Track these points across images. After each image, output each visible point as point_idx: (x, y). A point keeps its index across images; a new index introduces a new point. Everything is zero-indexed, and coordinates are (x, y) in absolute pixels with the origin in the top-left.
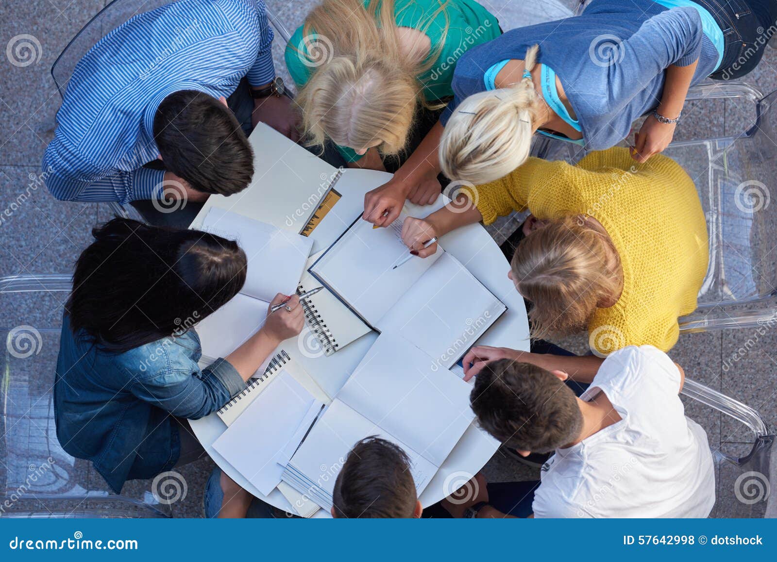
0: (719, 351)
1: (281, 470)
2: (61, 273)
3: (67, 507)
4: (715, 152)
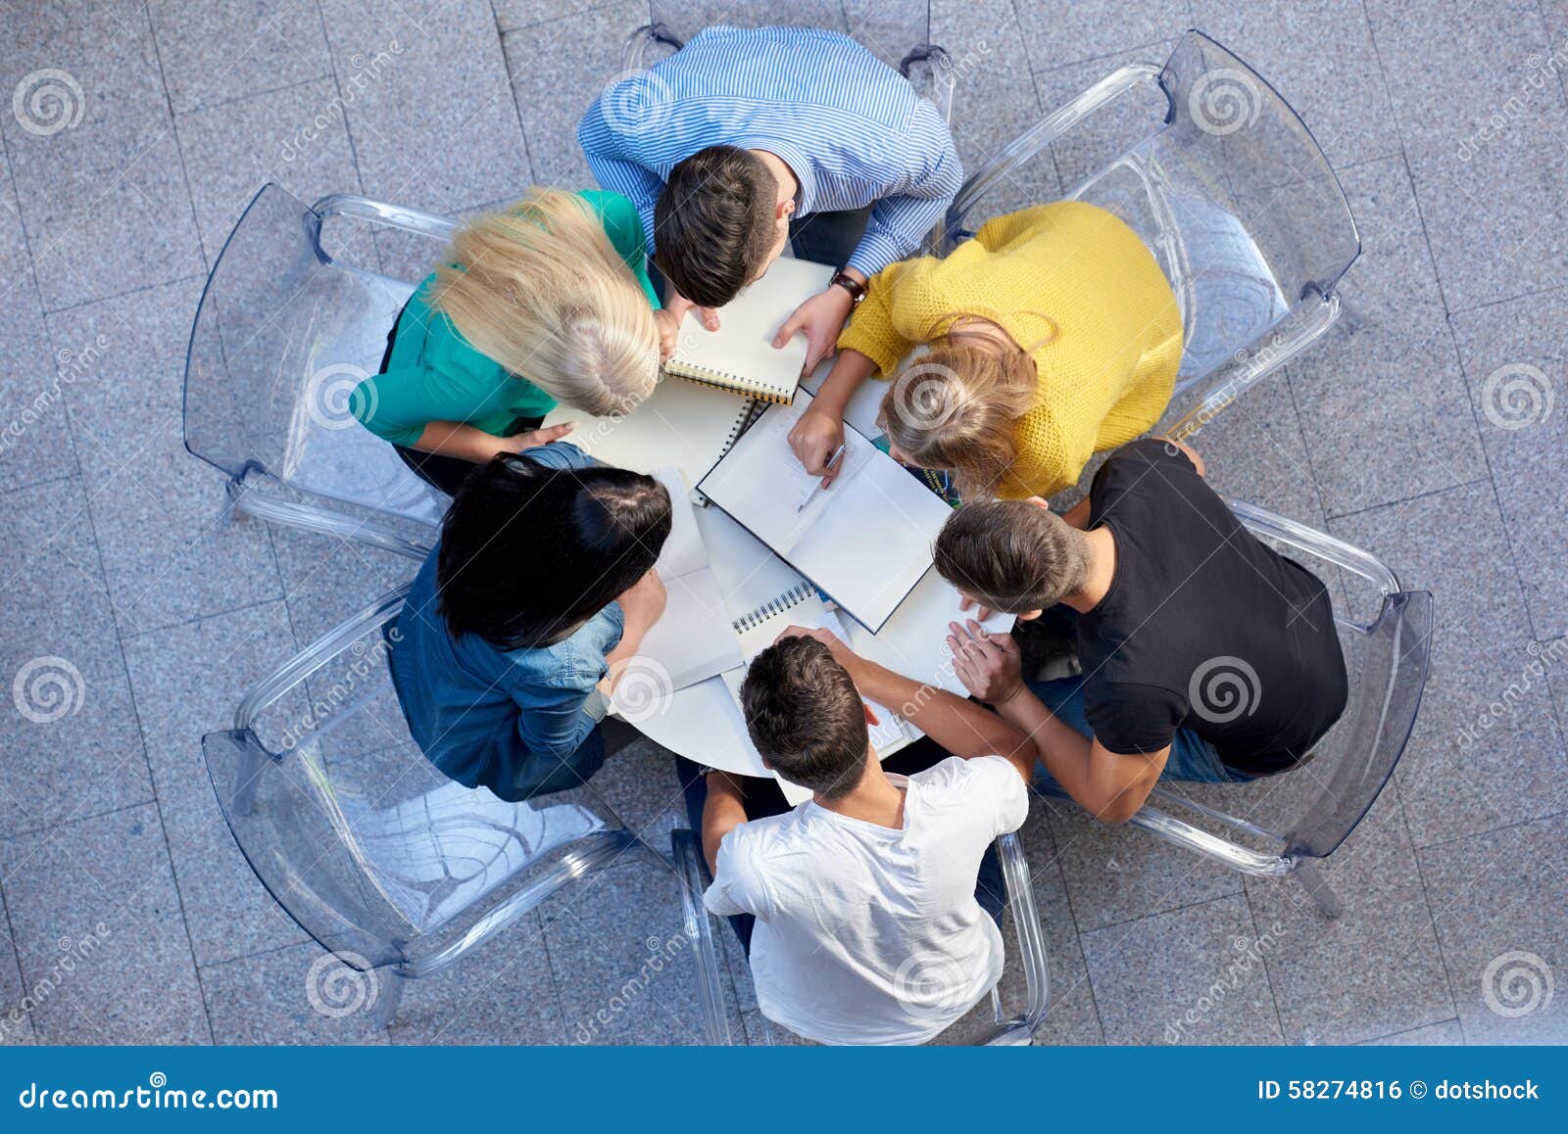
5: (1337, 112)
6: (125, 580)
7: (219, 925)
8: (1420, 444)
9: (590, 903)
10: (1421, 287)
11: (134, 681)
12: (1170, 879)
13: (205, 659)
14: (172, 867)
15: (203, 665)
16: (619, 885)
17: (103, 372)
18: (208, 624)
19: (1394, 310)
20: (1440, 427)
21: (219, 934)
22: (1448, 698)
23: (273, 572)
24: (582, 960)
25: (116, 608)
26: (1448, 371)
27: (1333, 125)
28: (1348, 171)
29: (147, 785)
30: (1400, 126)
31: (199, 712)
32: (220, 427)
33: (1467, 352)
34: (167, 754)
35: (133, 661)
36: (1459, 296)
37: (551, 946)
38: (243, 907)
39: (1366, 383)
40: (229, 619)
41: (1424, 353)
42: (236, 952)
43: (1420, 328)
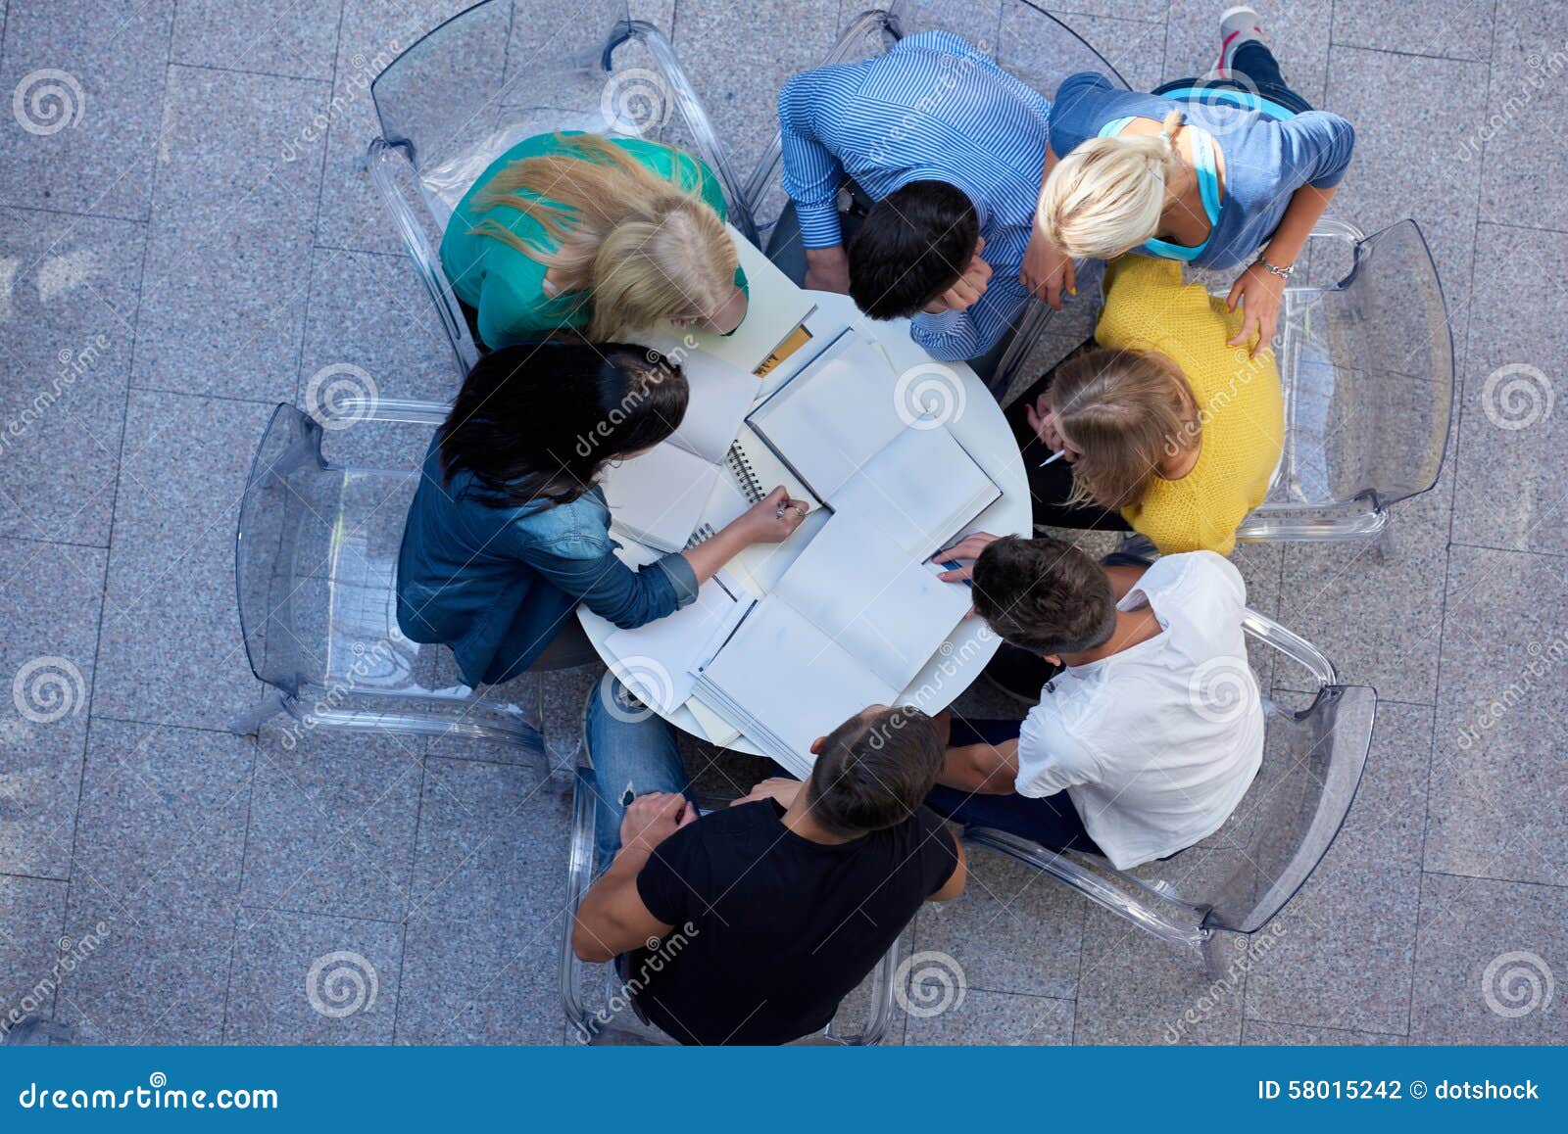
0: (1278, 569)
1: (692, 681)
2: (419, 399)
3: (404, 707)
4: (1294, 306)
5: (1415, 319)
6: (153, 335)
7: (125, 685)
8: (1382, 652)
9: (475, 790)
10: (1435, 509)
11: (128, 431)
12: (1011, 963)
13: (202, 435)
14: (101, 615)
15: (197, 440)
16: (506, 783)
17: (204, 136)
18: (215, 404)
19: (1403, 522)
20: (1405, 644)
21: (122, 693)
22: (1324, 892)
23: (294, 378)
24: (448, 839)
25: (136, 358)
26: (1432, 594)
27: (1407, 328)
28: (1409, 381)
29: (107, 530)
30: (1468, 356)
31: (178, 482)
32: (293, 228)
33: (1455, 584)
34: (134, 509)
35: (133, 412)
36: (1466, 530)
37: (424, 815)
38: (153, 676)
39: (1353, 578)
40: (237, 407)
41: (1415, 571)
42: (131, 714)
43: (1420, 546)
